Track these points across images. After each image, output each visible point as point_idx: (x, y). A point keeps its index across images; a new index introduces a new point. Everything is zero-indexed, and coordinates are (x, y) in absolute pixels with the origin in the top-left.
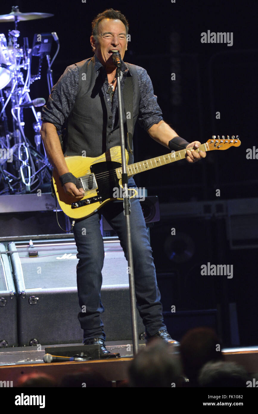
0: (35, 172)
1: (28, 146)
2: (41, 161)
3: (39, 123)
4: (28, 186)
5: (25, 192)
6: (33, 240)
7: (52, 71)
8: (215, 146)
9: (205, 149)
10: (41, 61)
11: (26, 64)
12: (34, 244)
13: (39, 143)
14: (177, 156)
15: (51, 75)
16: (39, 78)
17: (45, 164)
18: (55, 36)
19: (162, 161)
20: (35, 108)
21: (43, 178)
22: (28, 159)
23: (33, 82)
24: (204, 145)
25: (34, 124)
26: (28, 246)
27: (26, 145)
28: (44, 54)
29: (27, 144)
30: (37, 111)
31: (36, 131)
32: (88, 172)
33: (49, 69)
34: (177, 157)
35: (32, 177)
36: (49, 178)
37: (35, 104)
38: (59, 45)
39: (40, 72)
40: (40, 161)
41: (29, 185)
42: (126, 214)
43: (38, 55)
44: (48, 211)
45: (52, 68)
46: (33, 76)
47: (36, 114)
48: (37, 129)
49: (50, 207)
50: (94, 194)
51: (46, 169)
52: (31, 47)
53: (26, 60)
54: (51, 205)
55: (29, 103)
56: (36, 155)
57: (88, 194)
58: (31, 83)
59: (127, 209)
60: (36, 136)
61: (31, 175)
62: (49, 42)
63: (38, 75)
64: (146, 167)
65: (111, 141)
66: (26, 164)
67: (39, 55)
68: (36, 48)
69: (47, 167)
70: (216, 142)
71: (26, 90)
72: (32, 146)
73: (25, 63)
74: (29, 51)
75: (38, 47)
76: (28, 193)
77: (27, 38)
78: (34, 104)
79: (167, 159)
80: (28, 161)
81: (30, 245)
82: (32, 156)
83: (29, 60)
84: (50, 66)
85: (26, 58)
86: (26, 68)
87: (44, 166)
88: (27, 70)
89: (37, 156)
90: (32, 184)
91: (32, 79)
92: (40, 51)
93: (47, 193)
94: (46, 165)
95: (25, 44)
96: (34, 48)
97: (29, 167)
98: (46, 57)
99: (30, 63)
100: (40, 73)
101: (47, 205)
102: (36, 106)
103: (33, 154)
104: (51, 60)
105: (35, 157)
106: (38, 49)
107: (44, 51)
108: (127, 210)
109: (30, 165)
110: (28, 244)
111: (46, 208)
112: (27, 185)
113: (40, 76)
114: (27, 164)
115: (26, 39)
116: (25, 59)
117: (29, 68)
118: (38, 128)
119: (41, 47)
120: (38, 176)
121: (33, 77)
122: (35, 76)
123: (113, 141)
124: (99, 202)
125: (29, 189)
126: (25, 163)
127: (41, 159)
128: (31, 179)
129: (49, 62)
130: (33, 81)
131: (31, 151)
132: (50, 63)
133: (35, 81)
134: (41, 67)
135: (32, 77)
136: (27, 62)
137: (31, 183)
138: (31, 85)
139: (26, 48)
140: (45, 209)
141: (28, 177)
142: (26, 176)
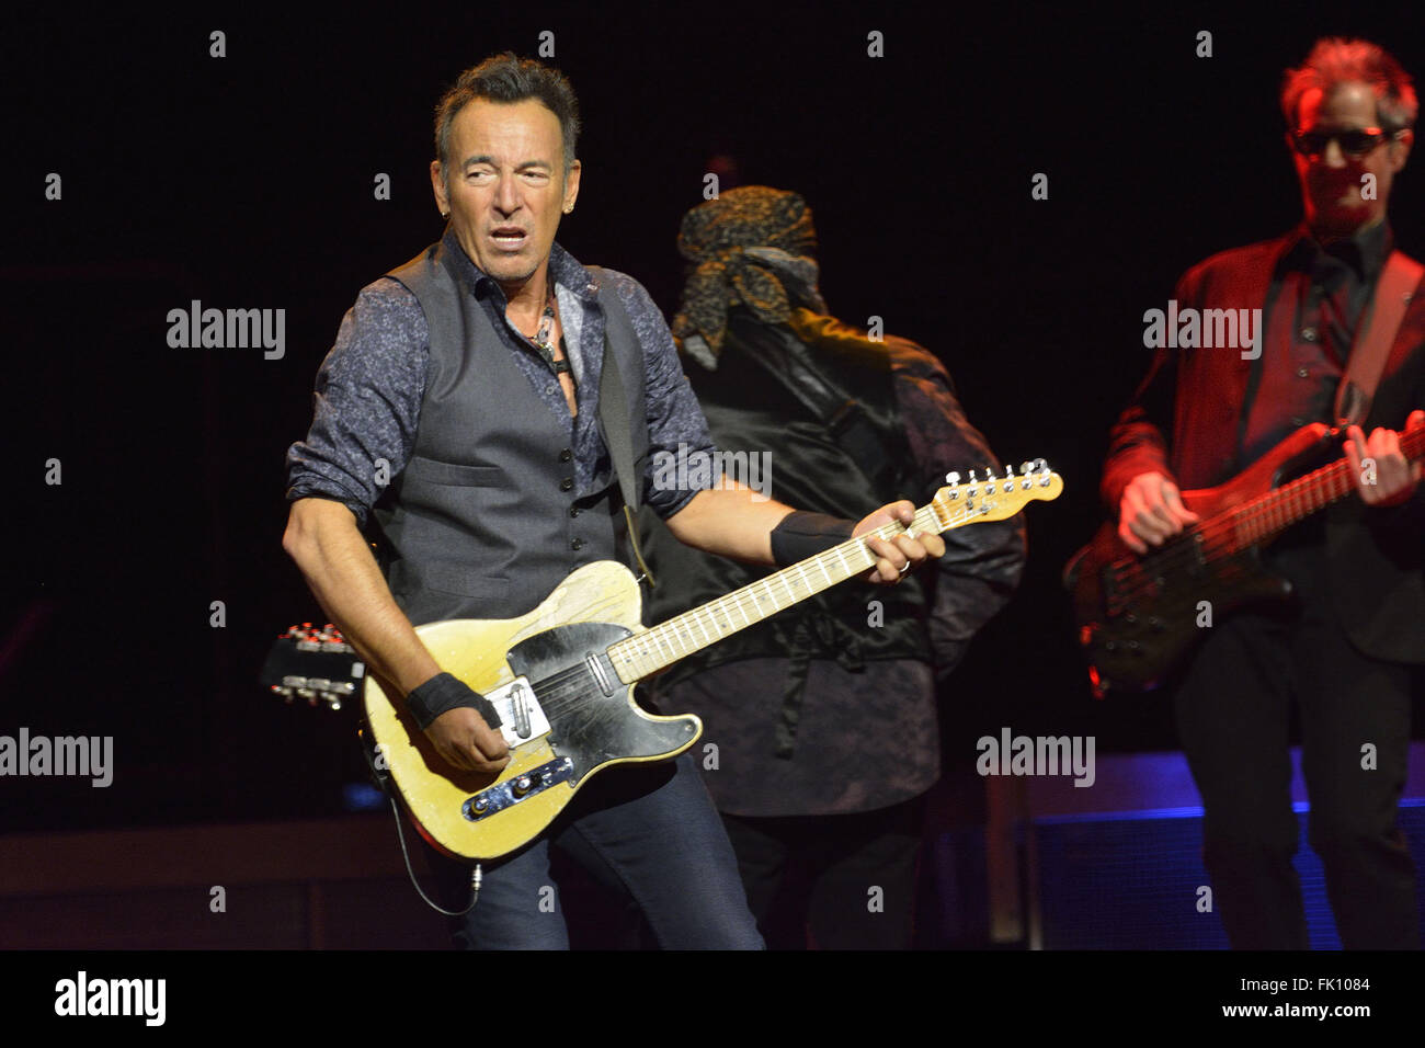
14: (832, 566)
19: (781, 593)
34: (835, 571)
50: (541, 754)
57: (520, 759)
64: (723, 626)
65: (581, 543)
70: (970, 495)
79: (795, 582)
123: (586, 543)
124: (565, 784)
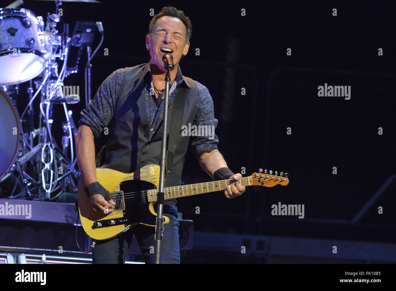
0: (57, 177)
1: (54, 147)
2: (66, 166)
3: (69, 123)
4: (48, 193)
5: (43, 198)
6: (46, 255)
7: (91, 65)
8: (259, 181)
9: (248, 184)
10: (80, 53)
11: (63, 54)
12: (47, 259)
13: (66, 145)
14: (216, 186)
15: (89, 70)
16: (76, 72)
17: (70, 170)
18: (100, 27)
19: (199, 189)
20: (67, 105)
21: (65, 185)
22: (51, 161)
23: (68, 76)
24: (247, 178)
25: (63, 123)
26: (40, 261)
27: (51, 146)
28: (85, 45)
29: (53, 145)
30: (68, 109)
31: (65, 131)
32: (117, 188)
33: (89, 63)
34: (216, 188)
35: (53, 183)
36: (73, 187)
37: (68, 101)
38: (103, 37)
39: (78, 64)
40: (64, 166)
41: (49, 191)
42: (157, 239)
43: (77, 45)
44: (67, 224)
45: (91, 62)
46: (69, 68)
47: (68, 112)
48: (66, 129)
49: (70, 220)
50: (120, 215)
51: (71, 176)
52: (70, 36)
53: (63, 50)
54: (71, 218)
55: (61, 98)
56: (61, 158)
57: (113, 214)
58: (66, 76)
59: (159, 233)
60: (64, 137)
61: (53, 181)
62: (92, 32)
63: (75, 68)
64: (181, 194)
66: (48, 168)
67: (79, 45)
68: (76, 37)
69: (72, 174)
70: (261, 177)
71: (59, 83)
72: (58, 148)
73: (62, 52)
74: (68, 40)
75: (78, 36)
76: (47, 200)
77: (68, 25)
78: (66, 100)
79: (205, 188)
80: (51, 165)
81: (42, 260)
82: (57, 159)
83: (66, 50)
84: (89, 59)
85: (64, 47)
86: (62, 59)
87: (69, 172)
88: (63, 61)
89: (63, 161)
90: (53, 191)
91: (67, 72)
92: (80, 41)
93: (68, 204)
94: (72, 171)
95: (64, 30)
96: (74, 36)
97: (52, 172)
98: (86, 49)
99: (68, 53)
100: (77, 66)
101: (67, 217)
102: (68, 103)
103: (58, 157)
104: (92, 53)
105: (59, 161)
106: (79, 39)
107: (84, 41)
108: (159, 235)
109: (54, 170)
110: (41, 258)
111: (66, 220)
112: (47, 191)
113: (77, 69)
114: (50, 168)
115: (66, 25)
116: (62, 48)
117: (66, 59)
118: (68, 128)
119: (82, 37)
120: (60, 183)
121: (70, 70)
122: (72, 68)
124: (124, 225)
125: (49, 196)
126: (47, 166)
127: (67, 164)
128: (52, 185)
129: (89, 54)
130: (69, 74)
131: (56, 153)
132: (90, 56)
133: (71, 74)
134: (79, 59)
135: (67, 70)
136: (65, 52)
137: (51, 189)
138: (65, 78)
139: (65, 35)
140: (65, 222)
141: (49, 182)
142: (48, 182)
